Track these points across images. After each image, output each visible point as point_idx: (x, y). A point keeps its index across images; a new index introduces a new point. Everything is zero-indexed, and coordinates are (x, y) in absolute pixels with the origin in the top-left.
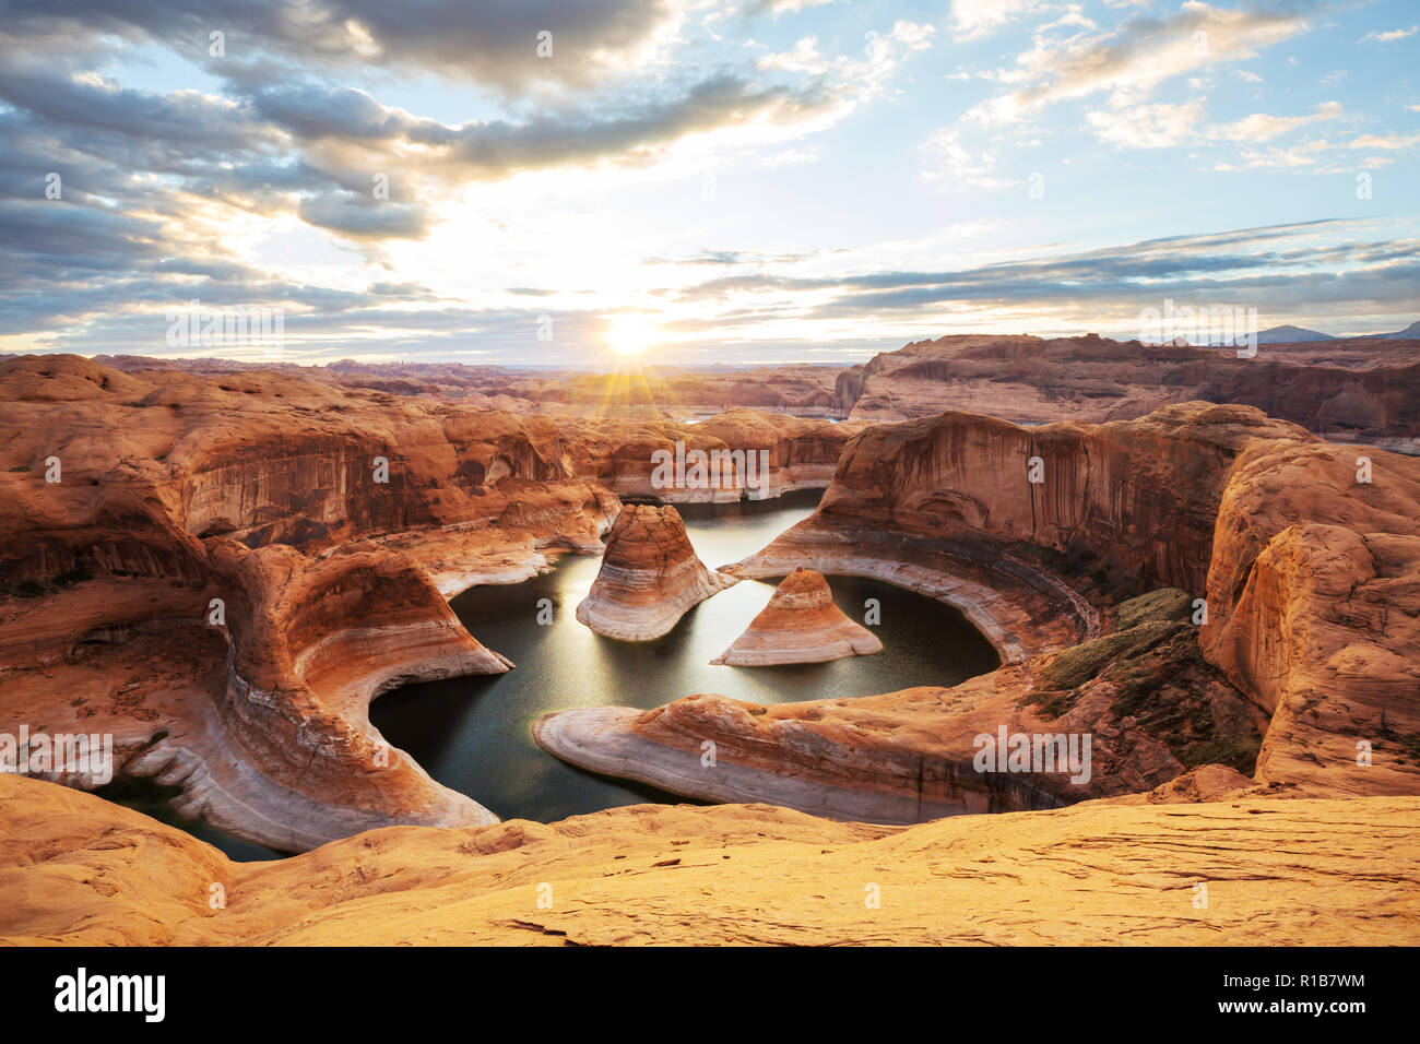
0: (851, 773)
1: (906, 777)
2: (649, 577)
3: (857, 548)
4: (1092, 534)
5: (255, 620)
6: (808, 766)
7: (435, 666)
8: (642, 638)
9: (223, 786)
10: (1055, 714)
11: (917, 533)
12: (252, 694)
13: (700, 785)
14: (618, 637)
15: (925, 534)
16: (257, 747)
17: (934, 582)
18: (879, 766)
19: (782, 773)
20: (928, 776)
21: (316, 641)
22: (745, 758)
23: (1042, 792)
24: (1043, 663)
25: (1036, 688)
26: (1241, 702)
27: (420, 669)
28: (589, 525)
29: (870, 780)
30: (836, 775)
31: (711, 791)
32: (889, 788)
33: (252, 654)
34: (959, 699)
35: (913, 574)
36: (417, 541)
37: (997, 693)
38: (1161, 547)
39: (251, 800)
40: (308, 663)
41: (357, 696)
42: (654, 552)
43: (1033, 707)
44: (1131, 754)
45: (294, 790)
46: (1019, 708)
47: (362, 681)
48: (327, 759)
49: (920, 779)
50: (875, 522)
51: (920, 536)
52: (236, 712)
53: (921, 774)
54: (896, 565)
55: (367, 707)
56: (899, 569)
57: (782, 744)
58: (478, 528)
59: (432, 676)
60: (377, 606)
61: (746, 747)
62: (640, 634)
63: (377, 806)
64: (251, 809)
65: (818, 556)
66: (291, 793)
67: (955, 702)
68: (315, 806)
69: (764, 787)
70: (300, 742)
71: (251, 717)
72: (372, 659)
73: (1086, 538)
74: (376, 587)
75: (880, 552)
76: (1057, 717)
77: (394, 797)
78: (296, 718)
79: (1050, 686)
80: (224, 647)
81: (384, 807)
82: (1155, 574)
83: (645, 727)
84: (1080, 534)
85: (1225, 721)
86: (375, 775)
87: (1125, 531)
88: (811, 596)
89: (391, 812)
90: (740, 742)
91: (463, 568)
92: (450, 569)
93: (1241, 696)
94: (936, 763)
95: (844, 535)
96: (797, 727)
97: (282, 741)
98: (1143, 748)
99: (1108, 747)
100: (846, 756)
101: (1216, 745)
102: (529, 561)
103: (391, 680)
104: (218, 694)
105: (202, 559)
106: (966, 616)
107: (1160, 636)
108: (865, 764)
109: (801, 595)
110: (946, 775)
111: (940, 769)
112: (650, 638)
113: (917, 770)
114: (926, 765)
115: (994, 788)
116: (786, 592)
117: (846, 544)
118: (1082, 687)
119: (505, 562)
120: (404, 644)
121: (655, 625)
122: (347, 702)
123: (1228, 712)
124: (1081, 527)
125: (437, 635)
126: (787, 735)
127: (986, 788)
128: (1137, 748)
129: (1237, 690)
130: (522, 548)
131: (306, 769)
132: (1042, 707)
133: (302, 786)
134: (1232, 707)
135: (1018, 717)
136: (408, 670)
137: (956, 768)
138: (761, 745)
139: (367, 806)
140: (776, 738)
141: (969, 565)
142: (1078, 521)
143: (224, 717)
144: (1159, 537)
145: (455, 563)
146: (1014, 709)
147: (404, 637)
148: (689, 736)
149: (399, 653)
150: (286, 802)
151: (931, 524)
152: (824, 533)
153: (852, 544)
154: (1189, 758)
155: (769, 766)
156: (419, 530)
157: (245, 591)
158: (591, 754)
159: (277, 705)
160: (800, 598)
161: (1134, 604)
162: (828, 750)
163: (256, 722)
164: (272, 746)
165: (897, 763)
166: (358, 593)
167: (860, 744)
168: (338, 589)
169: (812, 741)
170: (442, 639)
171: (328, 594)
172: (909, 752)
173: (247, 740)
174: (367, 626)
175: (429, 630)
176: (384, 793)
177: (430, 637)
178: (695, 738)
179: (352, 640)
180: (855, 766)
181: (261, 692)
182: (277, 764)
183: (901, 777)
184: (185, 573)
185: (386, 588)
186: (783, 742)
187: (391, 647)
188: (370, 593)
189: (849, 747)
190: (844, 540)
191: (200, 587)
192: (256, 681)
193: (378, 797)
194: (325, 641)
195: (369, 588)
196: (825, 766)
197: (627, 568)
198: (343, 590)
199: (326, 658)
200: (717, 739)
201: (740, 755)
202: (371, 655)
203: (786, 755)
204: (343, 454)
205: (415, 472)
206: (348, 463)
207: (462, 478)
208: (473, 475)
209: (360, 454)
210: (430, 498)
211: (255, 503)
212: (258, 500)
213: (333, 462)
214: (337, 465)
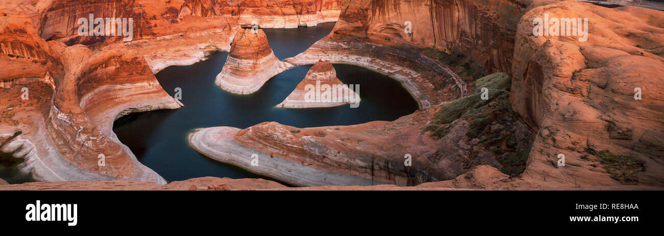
0: (338, 165)
1: (365, 168)
2: (249, 63)
3: (350, 51)
4: (462, 45)
5: (65, 79)
6: (317, 160)
7: (146, 104)
8: (245, 93)
9: (41, 159)
10: (439, 136)
11: (379, 44)
12: (59, 115)
13: (265, 168)
14: (233, 92)
15: (383, 44)
16: (59, 140)
17: (387, 68)
18: (352, 161)
19: (305, 164)
20: (376, 167)
21: (92, 90)
22: (287, 155)
23: (432, 177)
24: (436, 109)
25: (432, 123)
26: (530, 132)
27: (139, 105)
28: (225, 38)
29: (348, 169)
30: (331, 165)
31: (271, 171)
32: (357, 173)
33: (61, 95)
34: (394, 128)
35: (378, 64)
36: (145, 44)
37: (413, 124)
38: (495, 52)
39: (53, 166)
40: (87, 101)
41: (108, 117)
42: (253, 51)
43: (429, 133)
44: (476, 158)
45: (72, 162)
46: (422, 133)
47: (111, 110)
48: (88, 148)
49: (373, 169)
50: (359, 38)
51: (380, 45)
52: (52, 123)
53: (373, 166)
54: (370, 59)
55: (113, 123)
56: (370, 61)
57: (305, 149)
58: (174, 39)
59: (144, 109)
60: (121, 74)
61: (288, 150)
62: (244, 91)
63: (108, 172)
64: (52, 171)
65: (332, 54)
66: (71, 164)
67: (392, 129)
68: (80, 171)
69: (296, 171)
70: (77, 139)
71: (58, 126)
72: (117, 100)
73: (460, 47)
74: (121, 65)
75: (362, 53)
76: (441, 138)
77: (116, 168)
78: (77, 127)
79: (438, 122)
80: (51, 92)
81: (112, 174)
82: (493, 65)
83: (240, 138)
84: (456, 45)
85: (522, 142)
87: (477, 44)
88: (325, 74)
89: (115, 176)
90: (284, 147)
91: (165, 57)
92: (160, 58)
93: (530, 128)
94: (380, 161)
95: (344, 44)
96: (312, 140)
97: (69, 138)
98: (482, 156)
99: (465, 155)
100: (336, 156)
101: (518, 155)
102: (195, 55)
103: (125, 110)
104: (46, 114)
105: (46, 50)
106: (403, 85)
107: (492, 97)
108: (345, 160)
109: (321, 73)
110: (385, 167)
111: (382, 164)
112: (249, 93)
113: (371, 164)
114: (375, 161)
115: (409, 175)
116: (313, 72)
117: (345, 49)
118: (453, 123)
119: (185, 55)
120: (132, 93)
121: (252, 87)
122: (103, 121)
123: (524, 137)
124: (457, 41)
125: (148, 89)
126: (307, 144)
127: (405, 174)
128: (479, 155)
129: (528, 126)
130: (193, 48)
131: (79, 153)
132: (433, 133)
133: (76, 161)
134: (527, 135)
135: (421, 138)
136: (133, 106)
137: (390, 164)
138: (294, 149)
139: (104, 173)
140: (302, 146)
141: (404, 60)
142: (455, 39)
143: (47, 125)
144: (494, 47)
145: (162, 55)
146: (420, 133)
147: (132, 90)
148: (261, 143)
149: (130, 97)
150: (68, 169)
151: (386, 39)
152: (335, 43)
153: (348, 49)
154: (505, 161)
155: (299, 160)
156: (147, 39)
157: (63, 66)
158: (214, 151)
159: (70, 120)
160: (320, 75)
161: (483, 80)
162: (327, 152)
163: (60, 128)
164: (65, 140)
165: (361, 160)
166: (113, 68)
167: (343, 150)
168: (104, 66)
169: (319, 147)
170: (150, 91)
171: (99, 68)
172: (367, 154)
173: (55, 137)
174: (116, 84)
175: (144, 87)
176: (112, 166)
177: (144, 90)
178: (263, 144)
179: (108, 91)
180: (340, 161)
181: (63, 114)
182: (66, 150)
183: (363, 167)
184: (39, 57)
185: (126, 66)
186: (305, 148)
187: (126, 95)
188: (118, 68)
189: (337, 151)
190: (344, 46)
191: (44, 63)
192: (62, 109)
193: (109, 168)
194: (96, 91)
195: (118, 66)
196: (326, 160)
197: (239, 59)
198: (106, 66)
199: (96, 99)
200: (274, 145)
201: (284, 154)
202: (116, 98)
203: (306, 154)
204: (115, 3)
205: (146, 12)
206: (116, 8)
207: (168, 15)
208: (172, 13)
209: (122, 4)
210: (153, 25)
211: (74, 25)
212: (76, 24)
213: (110, 8)
214: (112, 8)
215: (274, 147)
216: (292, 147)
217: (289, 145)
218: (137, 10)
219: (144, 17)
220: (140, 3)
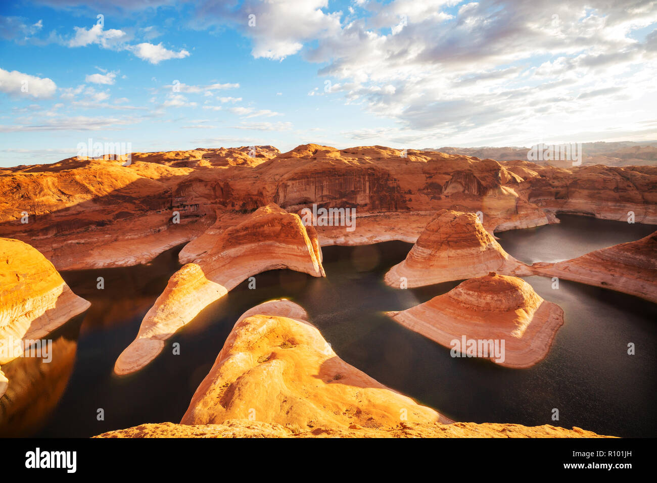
60: (281, 235)
125: (297, 252)
156: (401, 212)
170: (298, 254)
177: (295, 252)
179: (271, 245)
204: (367, 177)
205: (401, 186)
206: (369, 181)
207: (429, 191)
208: (435, 189)
209: (376, 177)
210: (407, 199)
211: (322, 193)
212: (324, 192)
213: (362, 180)
214: (364, 181)
218: (391, 184)
219: (397, 191)
220: (395, 177)
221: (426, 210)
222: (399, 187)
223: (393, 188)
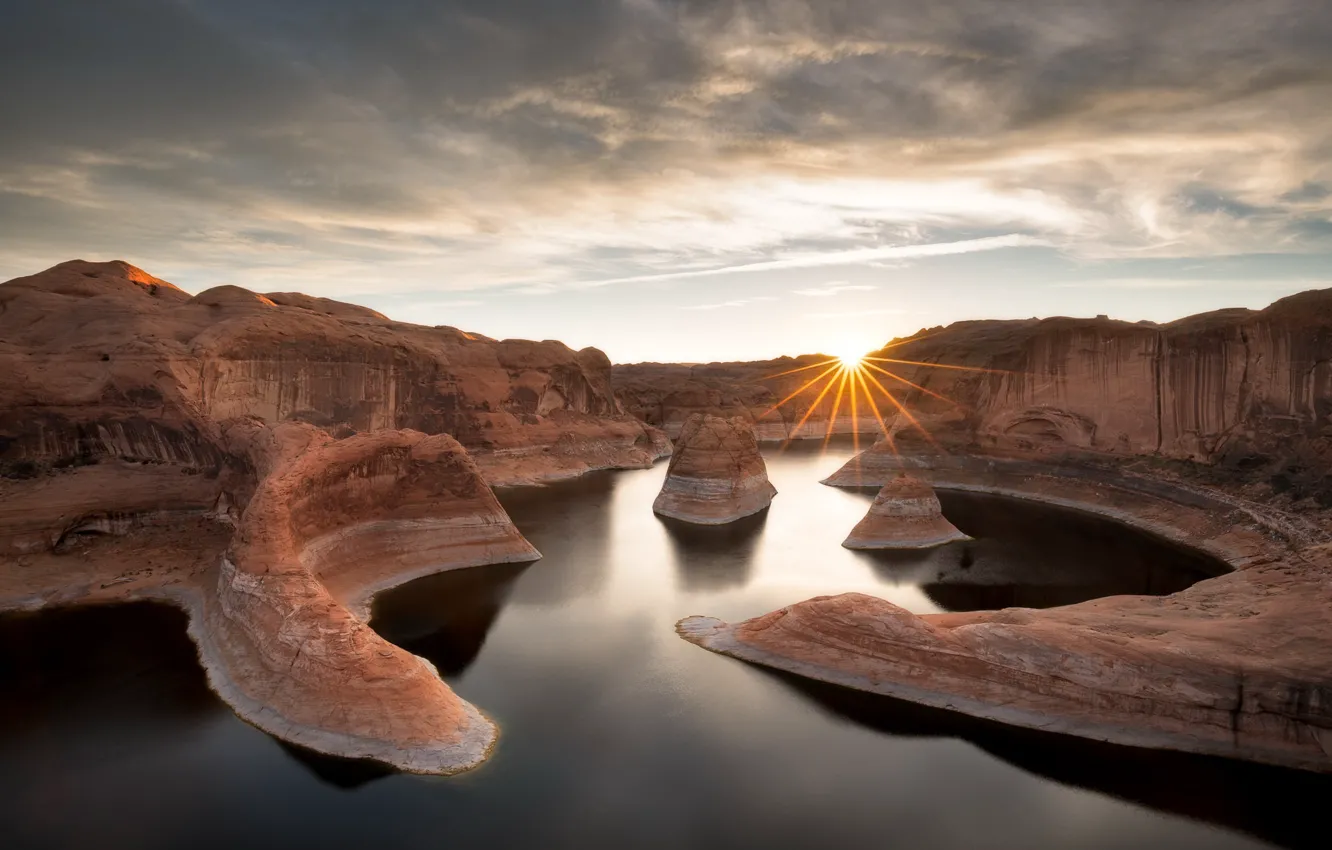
0: (1109, 700)
1: (1211, 707)
2: (722, 486)
3: (936, 473)
4: (1257, 435)
6: (1031, 689)
12: (237, 579)
15: (1015, 458)
16: (233, 646)
19: (989, 700)
20: (1251, 705)
21: (334, 529)
22: (925, 677)
40: (320, 552)
42: (728, 461)
45: (265, 704)
48: (312, 659)
49: (1236, 711)
50: (955, 446)
51: (1008, 460)
52: (220, 604)
53: (1239, 702)
57: (981, 657)
58: (530, 455)
60: (411, 494)
61: (925, 659)
63: (379, 730)
66: (263, 707)
70: (281, 637)
71: (233, 608)
74: (411, 472)
77: (404, 718)
78: (284, 607)
84: (1233, 439)
86: (379, 684)
88: (921, 503)
90: (912, 653)
94: (1270, 686)
97: (261, 637)
100: (1100, 674)
108: (1135, 686)
109: (910, 500)
111: (1276, 694)
113: (1233, 697)
114: (1249, 689)
124: (1235, 431)
125: (483, 533)
126: (987, 644)
131: (285, 675)
133: (276, 700)
137: (1312, 692)
138: (947, 659)
139: (363, 731)
147: (443, 532)
148: (832, 646)
151: (1021, 446)
152: (900, 457)
153: (931, 469)
159: (264, 591)
160: (909, 504)
162: (1066, 664)
163: (238, 615)
164: (250, 644)
166: (390, 479)
167: (1120, 655)
168: (365, 470)
169: (1035, 652)
170: (489, 537)
171: (352, 475)
172: (1215, 668)
173: (225, 638)
174: (399, 517)
175: (473, 526)
176: (390, 712)
178: (840, 649)
180: (1115, 689)
181: (248, 577)
182: (249, 667)
183: (1202, 707)
184: (198, 458)
185: (422, 473)
186: (982, 654)
187: (428, 545)
188: (403, 479)
189: (1101, 660)
190: (922, 464)
191: (212, 475)
192: (243, 564)
193: (383, 717)
194: (347, 531)
195: (403, 473)
196: (1060, 688)
197: (698, 477)
198: (371, 473)
199: (346, 550)
200: (876, 650)
201: (914, 673)
202: (403, 552)
203: (990, 672)
204: (392, 367)
205: (467, 393)
206: (397, 378)
207: (515, 404)
208: (525, 400)
209: (410, 370)
210: (482, 422)
211: (294, 406)
212: (298, 403)
213: (381, 374)
214: (385, 378)
215: (880, 655)
216: (936, 654)
217: (927, 648)
218: (444, 388)
219: (460, 403)
220: (452, 371)
221: (521, 445)
222: (463, 394)
223: (451, 397)
